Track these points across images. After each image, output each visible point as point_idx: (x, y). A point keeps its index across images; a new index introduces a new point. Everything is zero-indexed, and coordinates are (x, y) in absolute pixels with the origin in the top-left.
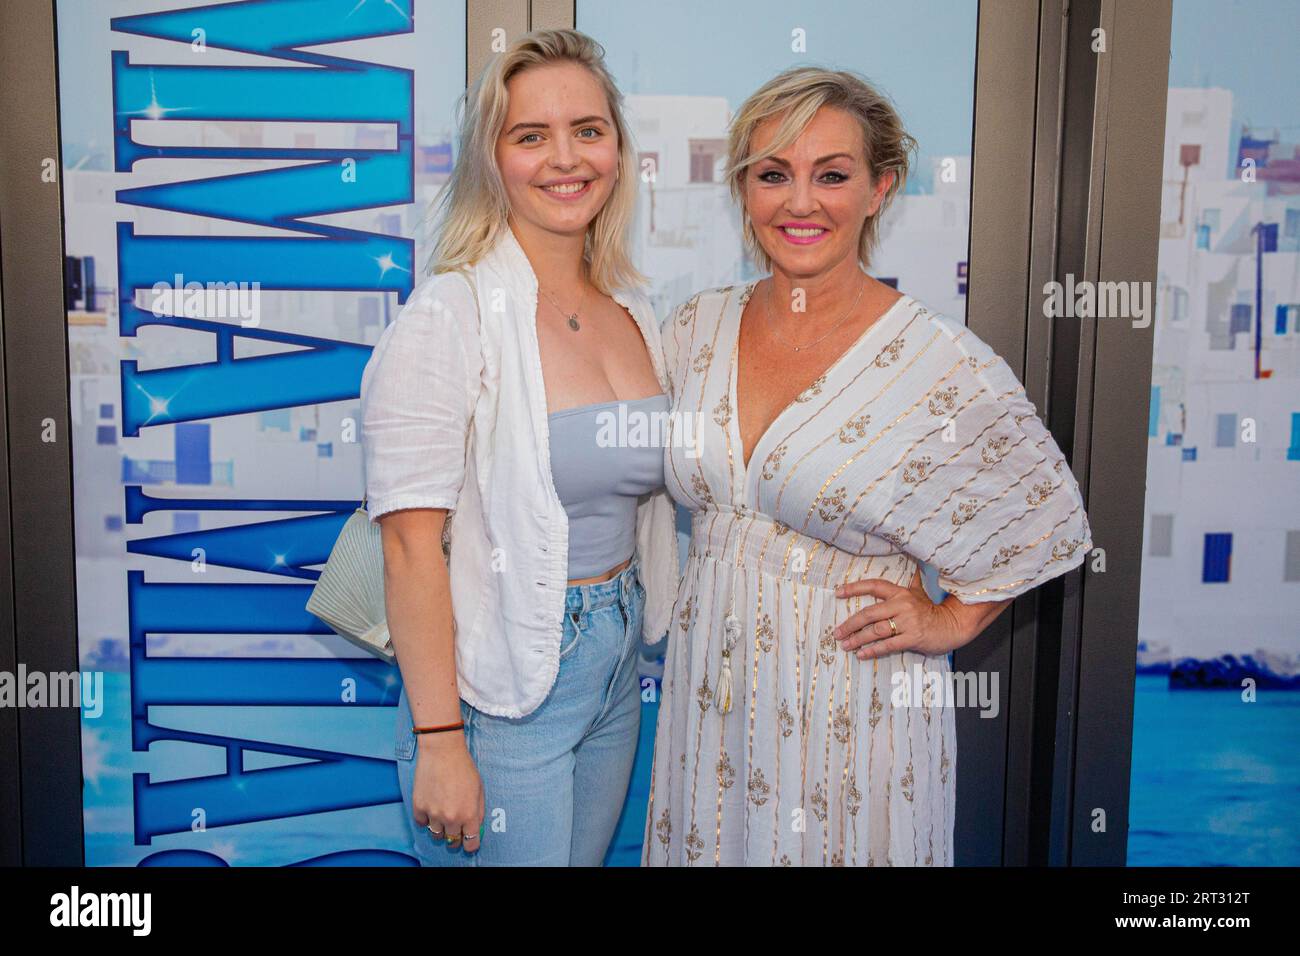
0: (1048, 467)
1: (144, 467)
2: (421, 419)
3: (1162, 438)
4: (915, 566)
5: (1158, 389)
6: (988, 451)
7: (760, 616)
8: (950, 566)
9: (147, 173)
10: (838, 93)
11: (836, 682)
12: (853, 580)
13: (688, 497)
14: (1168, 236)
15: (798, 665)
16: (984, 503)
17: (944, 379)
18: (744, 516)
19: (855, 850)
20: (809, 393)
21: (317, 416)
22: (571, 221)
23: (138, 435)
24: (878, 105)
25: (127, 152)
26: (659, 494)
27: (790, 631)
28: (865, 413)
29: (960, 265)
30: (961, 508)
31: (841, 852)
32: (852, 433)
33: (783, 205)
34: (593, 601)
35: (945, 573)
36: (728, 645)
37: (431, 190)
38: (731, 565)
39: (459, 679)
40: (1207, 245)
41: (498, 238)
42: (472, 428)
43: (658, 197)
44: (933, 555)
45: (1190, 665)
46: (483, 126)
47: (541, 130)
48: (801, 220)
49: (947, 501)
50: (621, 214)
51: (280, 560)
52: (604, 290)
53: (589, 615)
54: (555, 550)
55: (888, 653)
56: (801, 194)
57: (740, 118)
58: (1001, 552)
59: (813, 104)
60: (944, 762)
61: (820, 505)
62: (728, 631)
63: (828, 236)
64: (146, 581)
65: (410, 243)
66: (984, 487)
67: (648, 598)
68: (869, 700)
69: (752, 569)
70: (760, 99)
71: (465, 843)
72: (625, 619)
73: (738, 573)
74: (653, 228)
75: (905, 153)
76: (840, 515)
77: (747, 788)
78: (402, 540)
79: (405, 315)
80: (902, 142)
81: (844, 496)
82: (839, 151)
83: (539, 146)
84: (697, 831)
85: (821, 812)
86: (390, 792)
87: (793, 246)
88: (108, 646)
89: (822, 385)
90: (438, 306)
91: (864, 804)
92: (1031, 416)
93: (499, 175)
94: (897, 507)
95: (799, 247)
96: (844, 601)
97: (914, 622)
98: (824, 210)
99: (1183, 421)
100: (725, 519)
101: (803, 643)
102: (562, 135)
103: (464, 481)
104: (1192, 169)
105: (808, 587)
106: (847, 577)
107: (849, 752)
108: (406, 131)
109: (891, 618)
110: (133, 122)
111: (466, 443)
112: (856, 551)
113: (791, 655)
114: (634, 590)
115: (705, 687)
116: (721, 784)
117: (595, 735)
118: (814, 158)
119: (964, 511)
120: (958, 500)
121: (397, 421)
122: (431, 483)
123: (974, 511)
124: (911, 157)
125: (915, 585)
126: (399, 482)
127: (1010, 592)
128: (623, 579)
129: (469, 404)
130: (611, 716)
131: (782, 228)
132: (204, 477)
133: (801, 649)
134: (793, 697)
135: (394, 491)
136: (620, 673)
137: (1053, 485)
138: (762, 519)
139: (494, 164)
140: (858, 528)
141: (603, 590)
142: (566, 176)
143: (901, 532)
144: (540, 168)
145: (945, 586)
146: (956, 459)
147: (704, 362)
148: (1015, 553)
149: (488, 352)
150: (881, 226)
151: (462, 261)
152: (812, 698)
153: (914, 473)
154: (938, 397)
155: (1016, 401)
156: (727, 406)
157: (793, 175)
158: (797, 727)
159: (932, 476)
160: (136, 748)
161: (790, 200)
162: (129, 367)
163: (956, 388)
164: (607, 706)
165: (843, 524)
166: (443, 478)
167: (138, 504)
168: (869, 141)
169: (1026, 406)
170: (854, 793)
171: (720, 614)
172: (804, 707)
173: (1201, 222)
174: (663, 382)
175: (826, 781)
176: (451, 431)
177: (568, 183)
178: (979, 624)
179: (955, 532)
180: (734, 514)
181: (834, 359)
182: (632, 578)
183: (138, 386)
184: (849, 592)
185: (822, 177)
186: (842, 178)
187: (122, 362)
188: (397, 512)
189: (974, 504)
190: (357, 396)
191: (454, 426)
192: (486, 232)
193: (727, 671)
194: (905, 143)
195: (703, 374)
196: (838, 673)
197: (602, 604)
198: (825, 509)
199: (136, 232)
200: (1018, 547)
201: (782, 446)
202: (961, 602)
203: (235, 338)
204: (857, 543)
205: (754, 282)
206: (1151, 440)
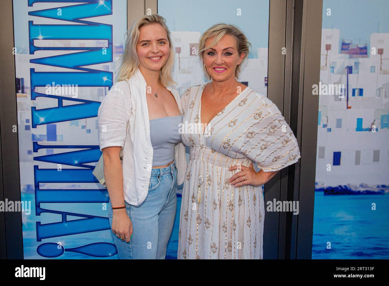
0: (288, 135)
1: (38, 136)
2: (114, 121)
3: (322, 126)
4: (251, 162)
5: (320, 112)
6: (271, 129)
7: (208, 176)
8: (260, 161)
9: (38, 54)
10: (230, 31)
11: (229, 194)
12: (233, 165)
13: (188, 144)
14: (323, 70)
15: (218, 189)
16: (270, 144)
17: (258, 109)
18: (203, 148)
19: (235, 240)
20: (220, 113)
21: (86, 122)
22: (157, 67)
23: (36, 128)
24: (240, 34)
25: (33, 49)
26: (180, 143)
27: (216, 180)
28: (236, 119)
29: (265, 78)
30: (263, 145)
31: (231, 241)
32: (232, 124)
33: (214, 62)
34: (163, 172)
35: (259, 163)
36: (200, 184)
37: (117, 58)
38: (200, 161)
39: (124, 194)
40: (333, 72)
41: (136, 72)
42: (128, 124)
43: (181, 60)
44: (255, 158)
45: (330, 188)
46: (133, 41)
47: (148, 42)
48: (219, 66)
49: (259, 143)
50: (170, 65)
51: (76, 162)
52: (164, 86)
53: (162, 176)
54: (149, 158)
55: (243, 186)
56: (219, 59)
57: (202, 37)
58: (275, 158)
59: (223, 33)
60: (260, 216)
61: (223, 144)
62: (200, 180)
63: (226, 71)
64: (39, 168)
65: (112, 73)
66: (269, 140)
67: (178, 171)
68: (238, 199)
69: (206, 162)
70: (208, 32)
71: (126, 239)
72: (172, 178)
73: (202, 164)
74: (180, 68)
75: (248, 47)
76: (229, 147)
77: (204, 224)
78: (109, 156)
79: (110, 93)
80: (247, 44)
81: (230, 142)
82: (230, 47)
83: (148, 47)
84: (191, 236)
85: (225, 230)
86: (108, 226)
87: (217, 73)
88: (29, 186)
89: (224, 111)
90: (119, 90)
91: (237, 228)
92: (283, 120)
93: (137, 55)
94: (245, 145)
95: (219, 73)
96: (231, 172)
97: (250, 177)
98: (225, 63)
99: (327, 121)
100: (198, 149)
101: (220, 183)
102: (154, 44)
103: (126, 139)
104: (329, 51)
105: (221, 167)
106: (232, 164)
107: (233, 213)
108: (110, 42)
109: (244, 176)
110: (34, 40)
111: (127, 128)
112: (234, 157)
113: (216, 186)
114: (175, 169)
115: (193, 196)
116: (198, 223)
117: (164, 210)
118: (223, 48)
119: (264, 146)
120: (262, 143)
121: (107, 122)
122: (116, 139)
123: (267, 146)
124: (250, 48)
125: (251, 167)
126: (108, 139)
127: (277, 169)
128: (171, 166)
129: (128, 118)
130: (169, 205)
131: (214, 68)
132: (55, 139)
133: (219, 185)
134: (217, 198)
135: (107, 142)
136: (171, 192)
137: (289, 140)
138: (208, 148)
139: (136, 52)
140: (234, 151)
141: (166, 170)
142: (156, 55)
143: (246, 152)
144: (148, 53)
145: (259, 167)
146: (262, 132)
147: (192, 106)
148: (279, 158)
149: (133, 103)
150: (242, 68)
151: (125, 78)
152: (222, 198)
153: (250, 135)
154: (256, 114)
155: (279, 116)
156: (198, 117)
157: (217, 53)
158: (218, 206)
159: (255, 136)
160: (37, 215)
161: (216, 60)
162: (34, 109)
163: (261, 112)
164: (167, 202)
165: (230, 150)
166: (120, 138)
167: (36, 147)
168: (238, 44)
169: (281, 117)
170: (235, 225)
171: (197, 176)
172: (220, 201)
173: (331, 66)
174: (181, 112)
175: (226, 221)
176: (122, 125)
177: (156, 57)
178: (269, 177)
179: (262, 152)
180: (200, 148)
181: (227, 104)
182: (174, 166)
183: (36, 114)
184: (232, 169)
185: (225, 54)
186: (231, 54)
187: (32, 107)
188: (107, 147)
189: (267, 144)
190: (97, 116)
191: (123, 123)
192: (132, 70)
193: (200, 191)
194: (248, 45)
195: (192, 109)
196: (230, 191)
197: (166, 173)
198: (224, 145)
199: (35, 71)
200: (279, 156)
201: (213, 128)
202: (263, 171)
203: (63, 100)
204: (234, 155)
205: (206, 83)
206: (319, 126)
